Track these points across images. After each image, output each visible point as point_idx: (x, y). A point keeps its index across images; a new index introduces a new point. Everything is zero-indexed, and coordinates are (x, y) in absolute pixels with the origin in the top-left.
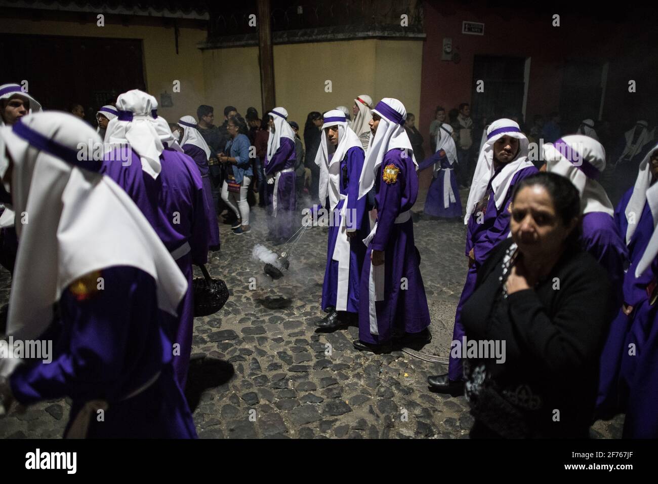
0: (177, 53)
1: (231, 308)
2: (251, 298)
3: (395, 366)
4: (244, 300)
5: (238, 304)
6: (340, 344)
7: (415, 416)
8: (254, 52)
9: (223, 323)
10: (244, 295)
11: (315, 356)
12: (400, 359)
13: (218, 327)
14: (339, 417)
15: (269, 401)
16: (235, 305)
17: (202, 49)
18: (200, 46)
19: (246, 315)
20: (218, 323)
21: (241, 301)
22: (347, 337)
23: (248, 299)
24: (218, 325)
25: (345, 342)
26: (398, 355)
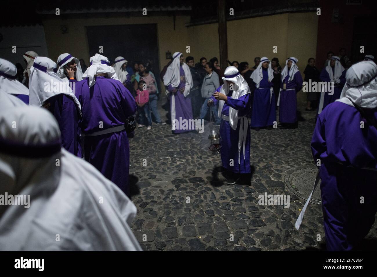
0: (175, 29)
1: (201, 166)
2: (212, 161)
3: (293, 204)
4: (208, 162)
5: (204, 164)
6: (261, 189)
7: (304, 233)
8: (216, 26)
9: (196, 173)
10: (208, 160)
11: (246, 194)
12: (297, 200)
13: (193, 175)
14: (258, 228)
15: (220, 215)
16: (203, 164)
17: (188, 26)
18: (187, 25)
19: (209, 170)
20: (194, 173)
21: (207, 163)
22: (265, 186)
23: (210, 162)
24: (194, 174)
25: (264, 188)
26: (295, 198)
